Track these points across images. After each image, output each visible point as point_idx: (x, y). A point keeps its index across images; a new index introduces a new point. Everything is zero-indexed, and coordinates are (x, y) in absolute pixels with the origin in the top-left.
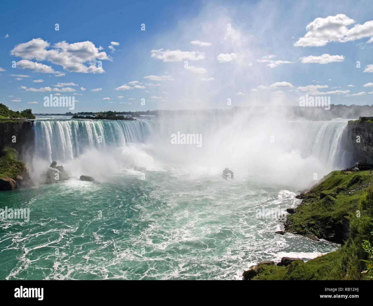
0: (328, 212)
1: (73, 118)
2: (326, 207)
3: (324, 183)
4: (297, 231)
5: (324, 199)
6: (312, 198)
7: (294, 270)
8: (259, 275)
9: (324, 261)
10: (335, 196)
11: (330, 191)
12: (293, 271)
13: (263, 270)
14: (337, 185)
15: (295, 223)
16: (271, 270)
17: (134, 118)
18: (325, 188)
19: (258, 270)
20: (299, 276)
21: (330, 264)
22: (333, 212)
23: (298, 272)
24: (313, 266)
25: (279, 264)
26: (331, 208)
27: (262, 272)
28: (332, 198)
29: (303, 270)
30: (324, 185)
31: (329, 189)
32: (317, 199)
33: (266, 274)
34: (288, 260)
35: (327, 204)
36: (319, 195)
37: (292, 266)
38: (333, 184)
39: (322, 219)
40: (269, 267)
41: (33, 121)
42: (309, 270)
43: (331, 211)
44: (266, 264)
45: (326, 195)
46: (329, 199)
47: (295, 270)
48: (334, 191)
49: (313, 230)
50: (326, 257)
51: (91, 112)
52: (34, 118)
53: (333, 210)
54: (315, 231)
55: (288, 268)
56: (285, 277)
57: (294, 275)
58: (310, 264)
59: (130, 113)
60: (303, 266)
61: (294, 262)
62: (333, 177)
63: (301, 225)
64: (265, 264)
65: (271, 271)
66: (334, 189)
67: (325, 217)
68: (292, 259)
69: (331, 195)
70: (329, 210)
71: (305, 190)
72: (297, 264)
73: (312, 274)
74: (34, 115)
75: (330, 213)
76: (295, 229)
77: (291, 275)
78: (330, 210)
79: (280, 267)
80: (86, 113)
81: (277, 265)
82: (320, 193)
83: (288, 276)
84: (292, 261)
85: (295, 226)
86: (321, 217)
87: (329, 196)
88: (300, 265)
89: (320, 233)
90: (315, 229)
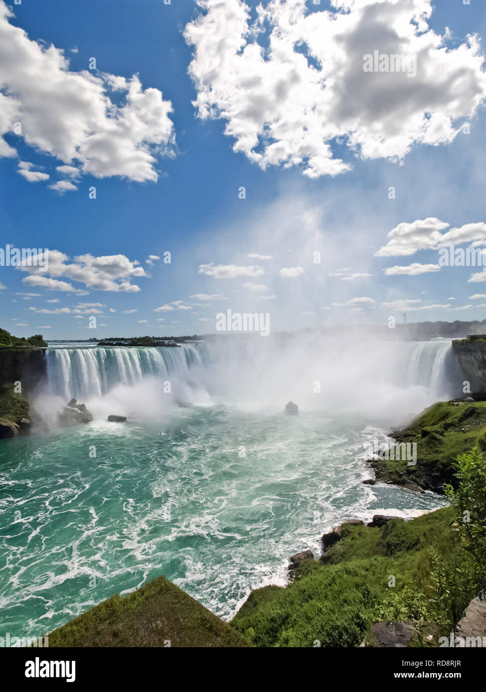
0: (434, 455)
1: (99, 344)
2: (431, 448)
3: (425, 417)
4: (392, 480)
5: (427, 437)
6: (410, 436)
7: (391, 532)
8: (343, 540)
9: (433, 521)
10: (442, 434)
11: (436, 427)
12: (390, 534)
13: (349, 532)
14: (443, 420)
15: (388, 469)
16: (360, 532)
17: (178, 345)
18: (427, 423)
19: (341, 533)
20: (399, 542)
21: (441, 525)
22: (441, 455)
23: (396, 536)
24: (418, 527)
25: (370, 525)
26: (437, 449)
27: (347, 535)
28: (439, 436)
29: (403, 533)
30: (425, 419)
31: (433, 425)
32: (417, 438)
33: (353, 539)
34: (383, 519)
35: (431, 445)
36: (420, 432)
37: (388, 527)
38: (438, 418)
39: (426, 463)
40: (357, 528)
41: (46, 349)
42: (412, 533)
43: (439, 453)
44: (353, 524)
45: (431, 432)
46: (435, 438)
47: (393, 533)
48: (441, 427)
49: (414, 478)
50: (435, 515)
51: (122, 338)
52: (46, 346)
53: (441, 452)
54: (418, 480)
55: (382, 529)
56: (379, 542)
57: (391, 539)
58: (412, 524)
59: (172, 338)
60: (403, 526)
61: (391, 521)
62: (438, 409)
63: (397, 473)
64: (351, 524)
65: (360, 534)
66: (439, 425)
67: (429, 461)
68: (387, 518)
69: (437, 432)
70: (435, 452)
71: (400, 427)
72: (394, 525)
73: (416, 538)
74: (46, 342)
75: (437, 456)
76: (390, 478)
77: (387, 540)
78: (437, 452)
79: (372, 528)
80: (116, 339)
81: (368, 526)
82: (421, 431)
83: (382, 541)
84: (388, 520)
85: (390, 473)
86: (425, 462)
87: (434, 433)
88: (399, 525)
89: (425, 482)
90: (418, 477)
